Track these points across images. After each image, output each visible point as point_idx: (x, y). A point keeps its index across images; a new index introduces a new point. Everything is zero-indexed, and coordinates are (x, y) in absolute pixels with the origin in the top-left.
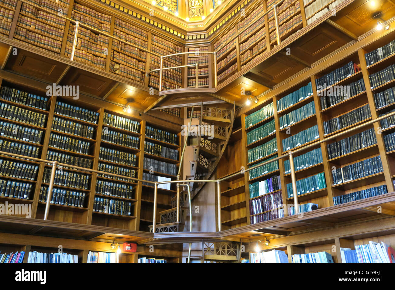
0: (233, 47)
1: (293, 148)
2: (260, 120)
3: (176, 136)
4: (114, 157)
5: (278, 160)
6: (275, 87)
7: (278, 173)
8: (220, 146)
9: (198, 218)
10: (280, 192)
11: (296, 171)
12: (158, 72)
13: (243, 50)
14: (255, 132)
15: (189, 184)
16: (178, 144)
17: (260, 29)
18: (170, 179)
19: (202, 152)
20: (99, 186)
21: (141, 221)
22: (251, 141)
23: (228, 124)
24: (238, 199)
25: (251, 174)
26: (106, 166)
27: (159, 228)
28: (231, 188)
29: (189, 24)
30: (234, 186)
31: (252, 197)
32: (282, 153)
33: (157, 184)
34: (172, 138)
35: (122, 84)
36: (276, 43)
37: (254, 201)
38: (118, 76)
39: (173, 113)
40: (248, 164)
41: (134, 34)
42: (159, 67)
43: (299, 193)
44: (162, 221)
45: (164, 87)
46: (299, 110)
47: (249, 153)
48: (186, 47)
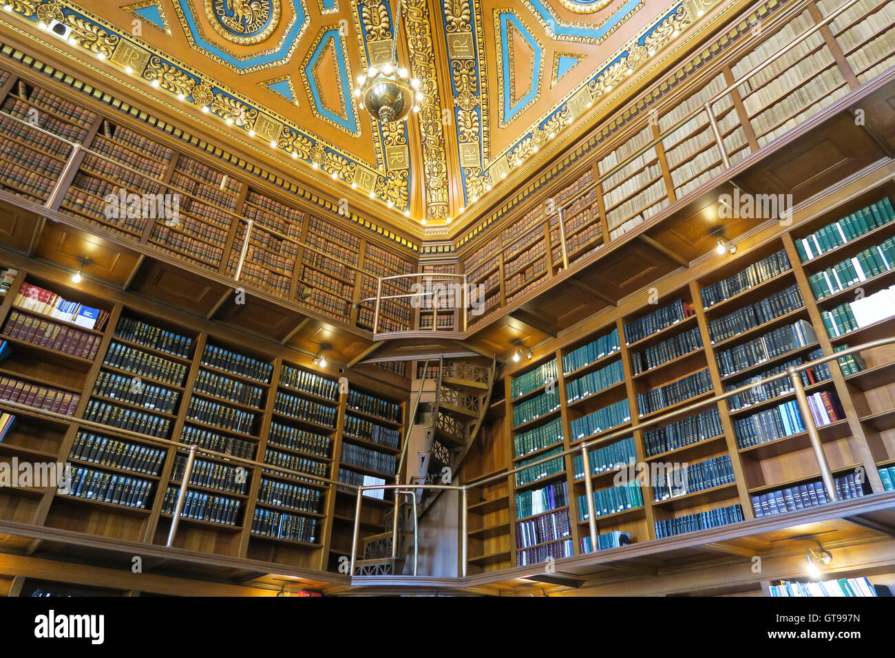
0: (494, 267)
1: (589, 436)
2: (536, 386)
3: (397, 407)
4: (292, 440)
5: (564, 456)
6: (560, 335)
7: (563, 478)
8: (468, 427)
9: (428, 550)
10: (568, 509)
11: (594, 476)
12: (374, 302)
13: (510, 273)
14: (527, 406)
15: (415, 492)
16: (400, 420)
17: (536, 242)
18: (383, 482)
19: (439, 437)
20: (265, 490)
21: (330, 553)
22: (521, 421)
23: (485, 391)
24: (497, 518)
25: (520, 477)
26: (278, 455)
27: (362, 567)
28: (485, 500)
29: (426, 230)
30: (491, 496)
31: (521, 517)
32: (572, 444)
33: (362, 491)
34: (391, 410)
35: (314, 320)
36: (561, 265)
37: (523, 524)
38: (308, 307)
39: (394, 369)
40: (514, 460)
41: (338, 242)
42: (375, 295)
43: (599, 513)
44: (367, 555)
45: (381, 326)
46: (598, 372)
47: (517, 441)
48: (421, 264)
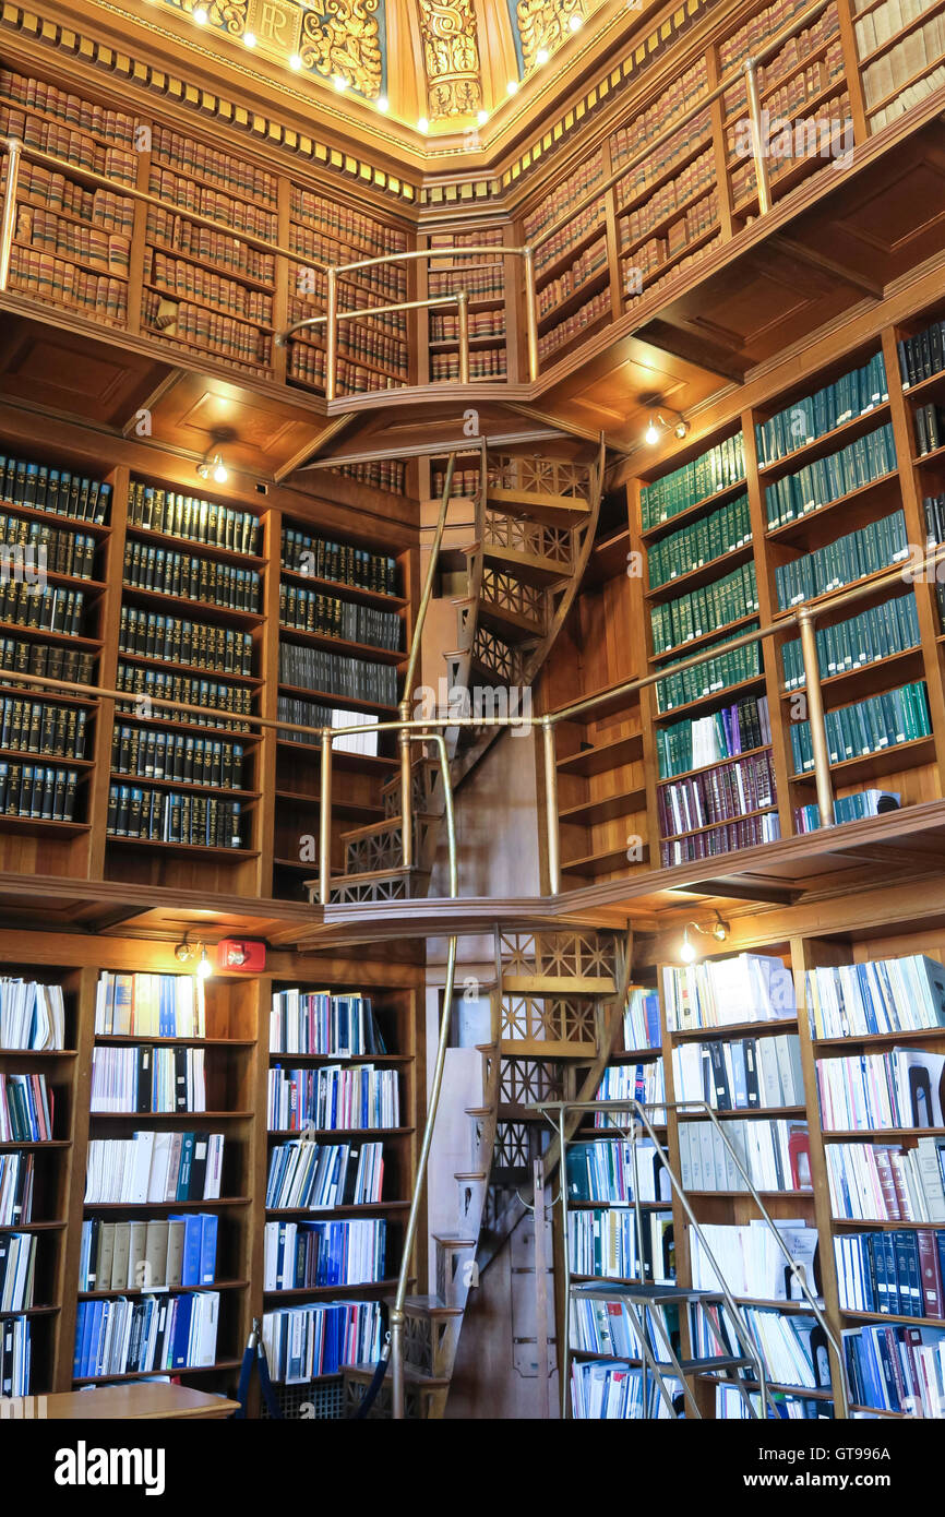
0: (595, 226)
1: (816, 595)
2: (696, 497)
3: (391, 563)
4: (172, 643)
5: (759, 640)
6: (752, 377)
7: (759, 689)
8: (550, 597)
9: (478, 852)
10: (768, 753)
11: (826, 680)
12: (321, 328)
13: (630, 239)
14: (677, 543)
15: (443, 735)
16: (400, 592)
17: (693, 158)
18: (375, 719)
19: (488, 620)
20: (126, 747)
21: (276, 866)
22: (665, 575)
23: (581, 515)
24: (619, 782)
25: (665, 693)
26: (145, 675)
27: (343, 890)
28: (591, 746)
29: (431, 145)
30: (603, 738)
31: (668, 774)
32: (776, 616)
33: (331, 737)
34: (379, 571)
35: (191, 374)
36: (753, 210)
37: (673, 789)
38: (173, 345)
39: (379, 481)
40: (652, 659)
41: (226, 186)
42: (324, 312)
43: (835, 756)
44: (351, 866)
45: (342, 383)
46: (836, 457)
47: (657, 620)
48: (422, 232)
